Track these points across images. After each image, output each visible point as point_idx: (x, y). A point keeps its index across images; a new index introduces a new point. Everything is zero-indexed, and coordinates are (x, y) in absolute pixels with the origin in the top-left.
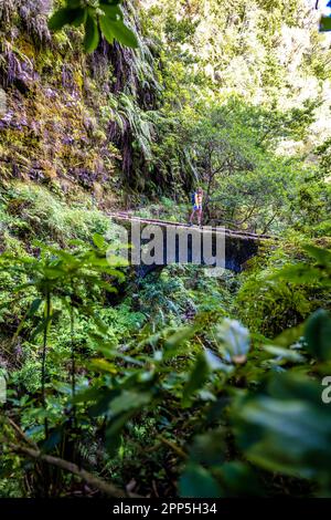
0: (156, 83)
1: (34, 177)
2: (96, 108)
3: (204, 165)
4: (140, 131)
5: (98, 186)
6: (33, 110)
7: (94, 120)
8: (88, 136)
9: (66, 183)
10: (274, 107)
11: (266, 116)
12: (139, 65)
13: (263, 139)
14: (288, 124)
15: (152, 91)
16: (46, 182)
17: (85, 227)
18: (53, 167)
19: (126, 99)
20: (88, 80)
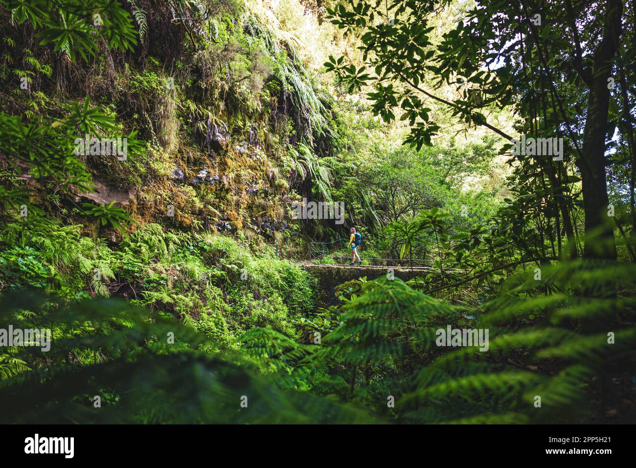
0: (331, 132)
1: (222, 229)
2: (278, 159)
3: (383, 207)
4: (319, 177)
5: (279, 236)
6: (223, 166)
7: (276, 170)
8: (271, 186)
9: (250, 233)
10: (452, 145)
11: (446, 153)
12: (316, 118)
13: (445, 176)
14: (471, 160)
15: (329, 138)
16: (233, 231)
17: (277, 276)
18: (239, 217)
19: (306, 149)
20: (270, 136)
